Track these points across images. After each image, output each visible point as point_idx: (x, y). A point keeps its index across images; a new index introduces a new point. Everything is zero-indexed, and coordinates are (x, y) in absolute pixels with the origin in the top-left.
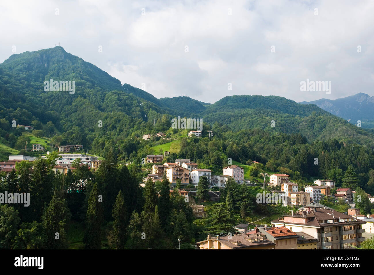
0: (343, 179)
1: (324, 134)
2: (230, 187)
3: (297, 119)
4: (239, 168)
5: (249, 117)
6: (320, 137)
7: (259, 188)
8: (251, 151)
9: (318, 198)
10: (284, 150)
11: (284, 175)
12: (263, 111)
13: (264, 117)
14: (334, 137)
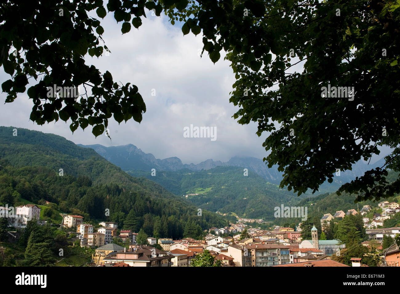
0: (124, 222)
1: (101, 179)
2: (32, 227)
3: (76, 161)
4: (36, 207)
5: (27, 152)
6: (97, 181)
7: (56, 229)
8: (42, 189)
9: (108, 239)
10: (70, 191)
11: (79, 216)
12: (43, 149)
13: (44, 155)
14: (109, 182)
